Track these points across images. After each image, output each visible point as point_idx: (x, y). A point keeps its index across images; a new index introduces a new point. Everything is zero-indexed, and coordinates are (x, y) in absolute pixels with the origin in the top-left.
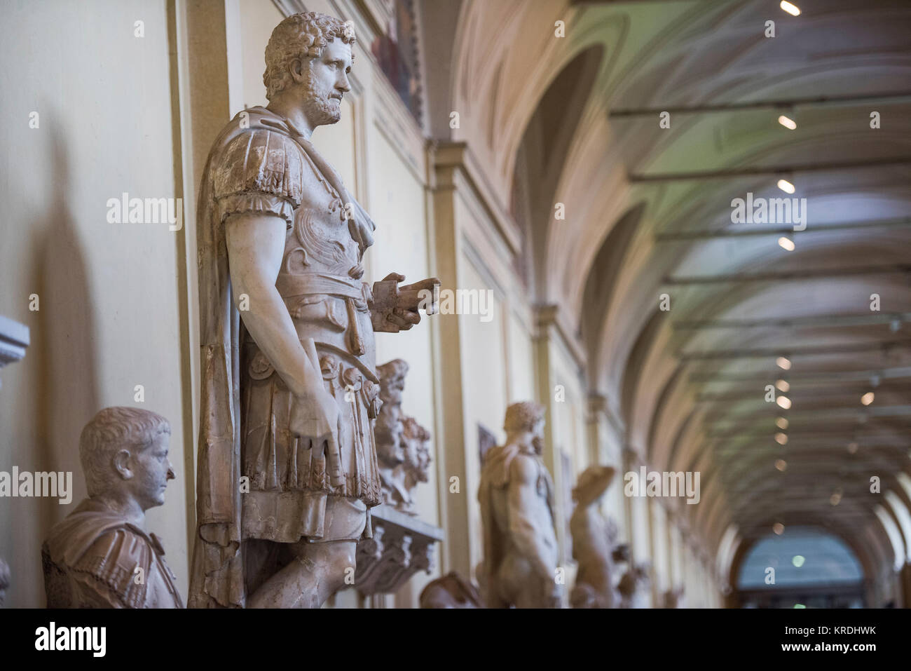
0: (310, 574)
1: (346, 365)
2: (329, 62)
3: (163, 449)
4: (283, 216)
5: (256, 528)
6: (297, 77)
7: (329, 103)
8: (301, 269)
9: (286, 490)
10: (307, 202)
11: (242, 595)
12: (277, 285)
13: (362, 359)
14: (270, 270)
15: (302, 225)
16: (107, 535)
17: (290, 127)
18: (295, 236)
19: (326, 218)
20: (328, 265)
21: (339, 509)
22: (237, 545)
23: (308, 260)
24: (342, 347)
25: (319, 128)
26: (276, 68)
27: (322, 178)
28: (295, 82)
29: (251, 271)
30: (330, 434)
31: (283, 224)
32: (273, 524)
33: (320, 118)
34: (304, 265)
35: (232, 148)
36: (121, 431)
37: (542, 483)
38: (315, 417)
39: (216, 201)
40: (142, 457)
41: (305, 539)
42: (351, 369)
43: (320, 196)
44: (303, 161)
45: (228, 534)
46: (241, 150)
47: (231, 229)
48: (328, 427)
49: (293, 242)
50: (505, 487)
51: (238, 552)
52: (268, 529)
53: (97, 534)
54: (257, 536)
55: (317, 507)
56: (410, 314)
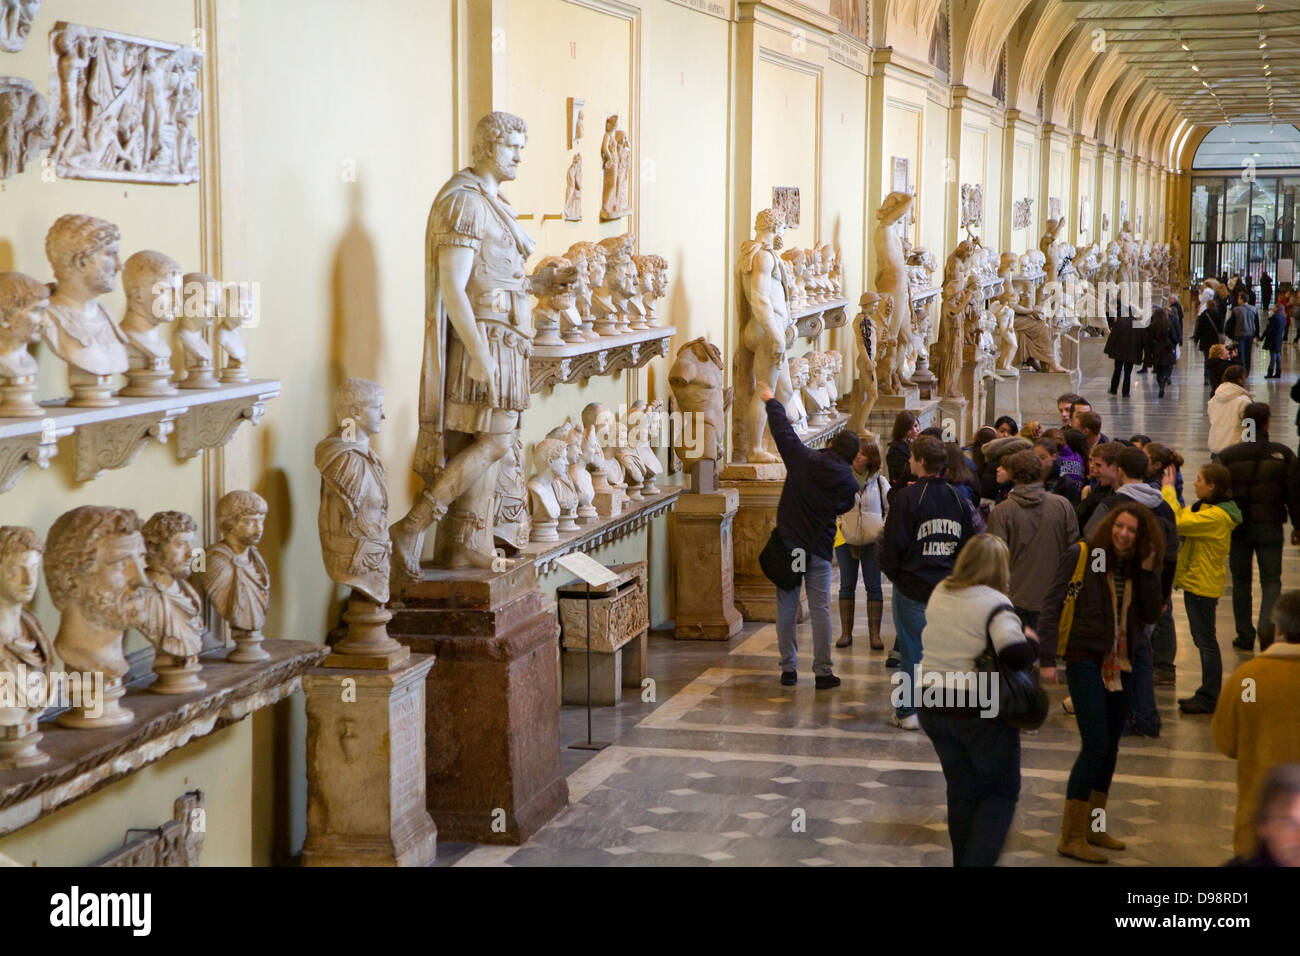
0: (482, 452)
1: (509, 331)
2: (509, 146)
3: (379, 404)
4: (471, 247)
5: (451, 425)
6: (490, 154)
7: (508, 169)
8: (484, 275)
9: (469, 404)
10: (488, 235)
11: (443, 460)
12: (467, 290)
13: (519, 328)
14: (462, 282)
15: (485, 249)
16: (341, 456)
17: (481, 189)
18: (481, 256)
19: (500, 244)
20: (499, 272)
21: (499, 415)
22: (440, 434)
23: (488, 270)
24: (508, 322)
25: (503, 183)
26: (478, 147)
27: (499, 219)
28: (489, 157)
29: (450, 282)
30: (489, 379)
31: (472, 251)
32: (461, 422)
33: (501, 178)
34: (486, 273)
35: (444, 204)
36: (354, 395)
37: (778, 270)
38: (481, 369)
39: (435, 234)
40: (366, 409)
41: (479, 433)
42: (511, 334)
43: (497, 231)
44: (487, 209)
45: (435, 428)
46: (449, 206)
47: (441, 254)
48: (488, 376)
49: (479, 260)
50: (750, 273)
51: (441, 437)
52: (458, 425)
53: (335, 456)
54: (452, 429)
55: (486, 415)
56: (562, 288)
